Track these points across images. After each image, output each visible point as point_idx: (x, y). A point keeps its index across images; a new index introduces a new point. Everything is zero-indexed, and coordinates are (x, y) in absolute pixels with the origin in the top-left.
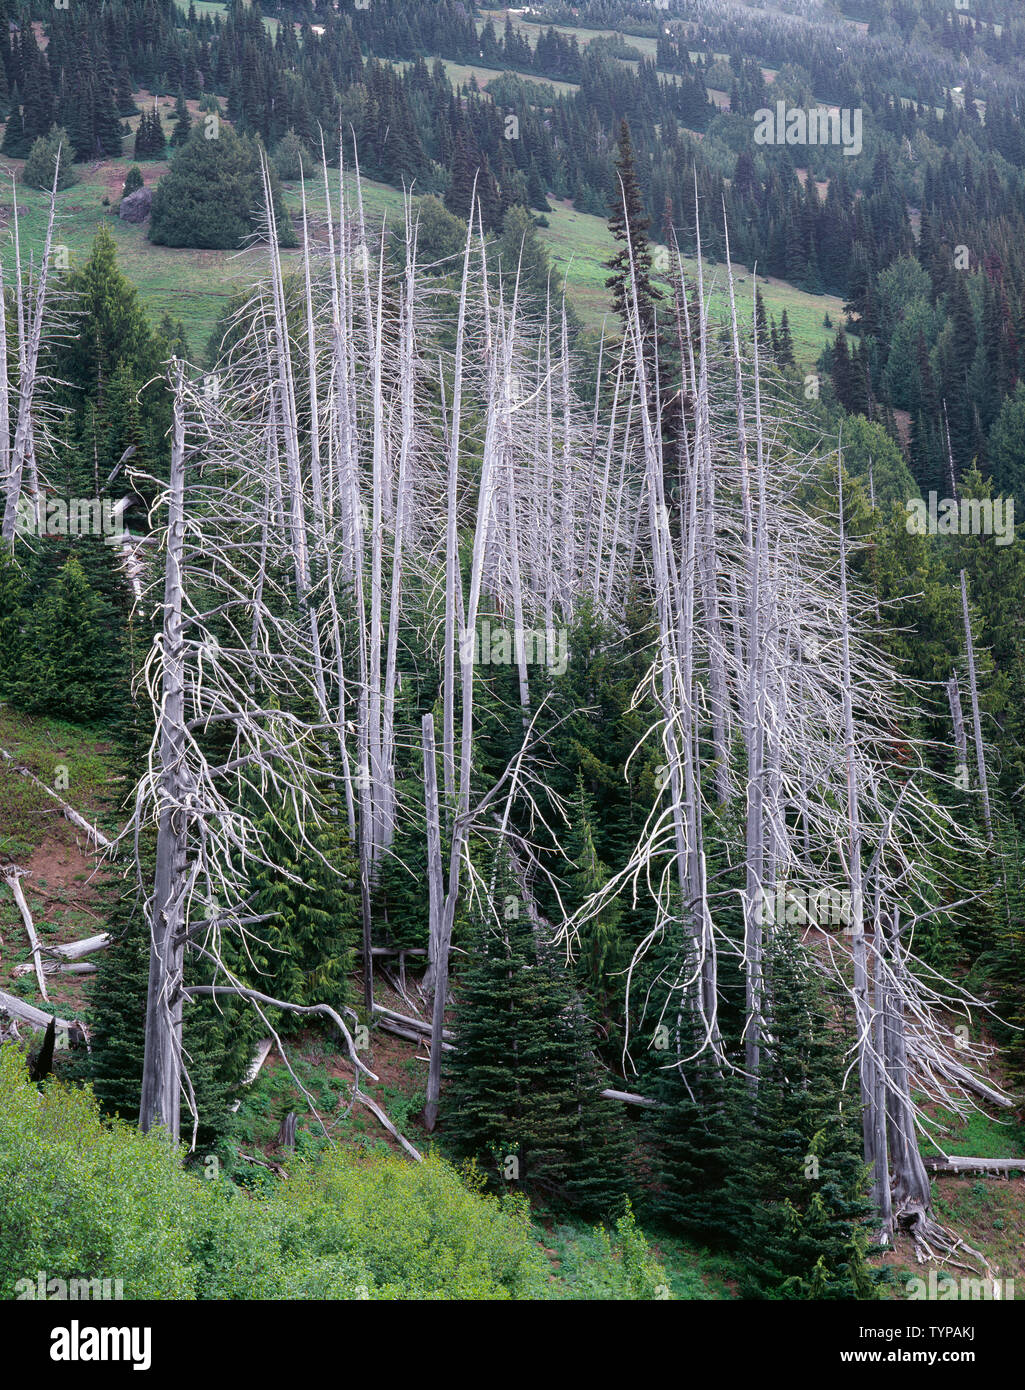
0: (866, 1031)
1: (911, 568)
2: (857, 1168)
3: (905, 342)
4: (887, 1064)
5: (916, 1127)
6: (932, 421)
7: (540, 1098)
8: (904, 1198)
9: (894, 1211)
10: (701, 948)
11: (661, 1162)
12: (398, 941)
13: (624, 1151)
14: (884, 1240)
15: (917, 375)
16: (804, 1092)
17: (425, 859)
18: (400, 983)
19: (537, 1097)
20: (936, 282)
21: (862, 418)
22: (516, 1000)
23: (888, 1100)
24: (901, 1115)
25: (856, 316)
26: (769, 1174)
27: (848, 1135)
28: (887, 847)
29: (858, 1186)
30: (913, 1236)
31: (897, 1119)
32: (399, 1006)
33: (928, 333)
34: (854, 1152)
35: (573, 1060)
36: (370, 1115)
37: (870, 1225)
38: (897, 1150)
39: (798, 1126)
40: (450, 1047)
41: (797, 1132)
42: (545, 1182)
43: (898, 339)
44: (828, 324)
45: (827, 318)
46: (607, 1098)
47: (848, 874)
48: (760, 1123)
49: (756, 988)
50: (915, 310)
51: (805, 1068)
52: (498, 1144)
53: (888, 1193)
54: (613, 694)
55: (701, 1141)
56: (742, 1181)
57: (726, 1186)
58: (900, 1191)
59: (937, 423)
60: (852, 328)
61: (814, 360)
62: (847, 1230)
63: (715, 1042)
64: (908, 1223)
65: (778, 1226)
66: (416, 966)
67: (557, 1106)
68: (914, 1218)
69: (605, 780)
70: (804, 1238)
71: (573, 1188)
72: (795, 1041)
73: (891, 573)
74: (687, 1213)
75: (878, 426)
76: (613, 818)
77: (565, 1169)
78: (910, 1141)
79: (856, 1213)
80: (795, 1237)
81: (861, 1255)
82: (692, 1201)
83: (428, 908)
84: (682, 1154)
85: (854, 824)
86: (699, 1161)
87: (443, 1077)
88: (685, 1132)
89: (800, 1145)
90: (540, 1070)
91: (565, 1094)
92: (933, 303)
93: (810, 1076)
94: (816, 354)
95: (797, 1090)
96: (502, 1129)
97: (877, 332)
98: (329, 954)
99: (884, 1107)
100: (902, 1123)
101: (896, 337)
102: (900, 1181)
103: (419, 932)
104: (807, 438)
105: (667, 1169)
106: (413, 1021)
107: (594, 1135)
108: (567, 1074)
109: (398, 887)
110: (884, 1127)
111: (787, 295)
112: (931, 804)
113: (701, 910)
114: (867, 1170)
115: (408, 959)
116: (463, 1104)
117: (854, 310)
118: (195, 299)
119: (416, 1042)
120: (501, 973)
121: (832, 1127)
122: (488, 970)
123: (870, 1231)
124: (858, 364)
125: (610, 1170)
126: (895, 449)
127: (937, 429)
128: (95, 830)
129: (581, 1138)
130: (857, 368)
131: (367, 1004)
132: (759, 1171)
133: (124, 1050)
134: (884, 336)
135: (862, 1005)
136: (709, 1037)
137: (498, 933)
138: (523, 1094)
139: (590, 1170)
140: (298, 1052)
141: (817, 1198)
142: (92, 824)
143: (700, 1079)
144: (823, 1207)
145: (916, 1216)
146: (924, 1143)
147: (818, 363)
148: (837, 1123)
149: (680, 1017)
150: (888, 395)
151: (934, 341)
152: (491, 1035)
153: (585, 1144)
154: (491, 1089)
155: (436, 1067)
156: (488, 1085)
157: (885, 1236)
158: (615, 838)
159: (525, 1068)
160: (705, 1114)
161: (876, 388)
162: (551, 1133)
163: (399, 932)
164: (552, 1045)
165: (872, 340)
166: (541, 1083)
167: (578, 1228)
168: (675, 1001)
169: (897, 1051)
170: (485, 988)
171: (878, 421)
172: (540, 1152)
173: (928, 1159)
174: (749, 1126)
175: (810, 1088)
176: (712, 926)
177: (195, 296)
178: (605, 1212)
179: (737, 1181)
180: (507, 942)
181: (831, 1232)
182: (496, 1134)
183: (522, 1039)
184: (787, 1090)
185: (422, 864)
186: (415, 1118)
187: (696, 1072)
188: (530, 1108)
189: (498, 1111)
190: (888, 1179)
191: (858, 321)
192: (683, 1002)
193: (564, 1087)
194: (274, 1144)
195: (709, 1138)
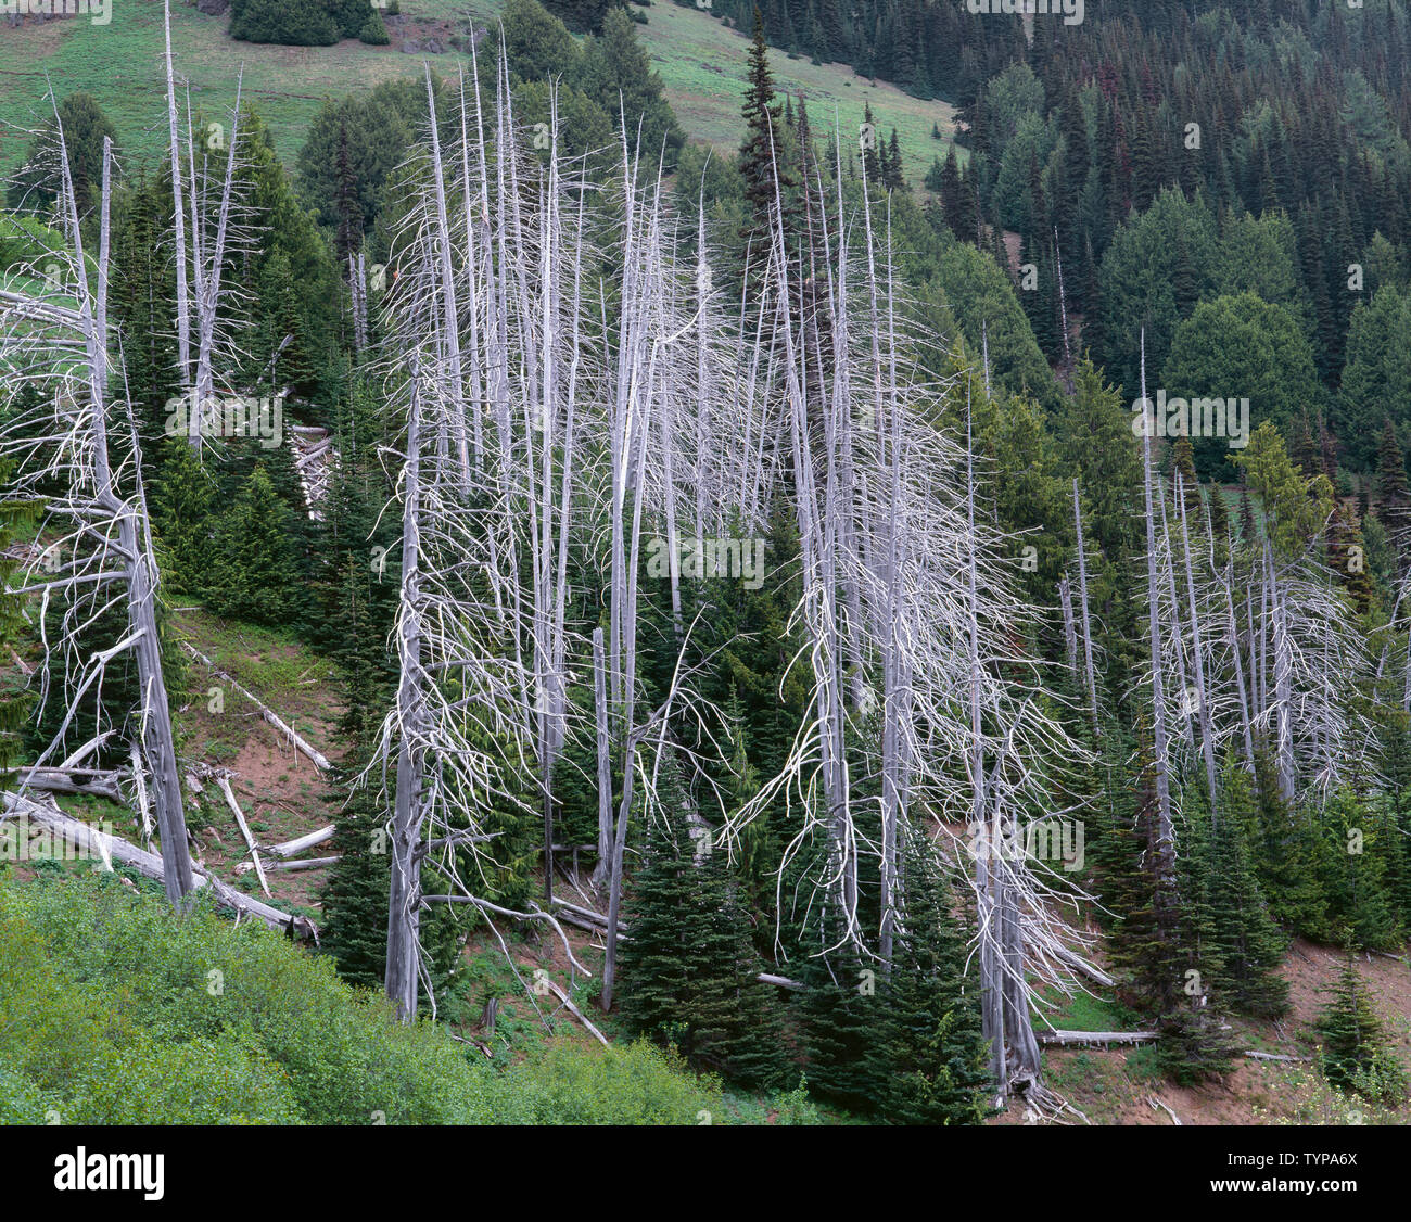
0: (986, 922)
1: (1027, 462)
2: (978, 1044)
3: (1016, 160)
4: (1004, 951)
5: (1029, 1004)
6: (1043, 246)
7: (706, 984)
8: (1018, 1067)
9: (1009, 1079)
10: (843, 848)
11: (808, 1038)
12: (572, 839)
13: (775, 1029)
14: (999, 1103)
15: (1027, 196)
16: (935, 979)
17: (596, 762)
18: (574, 877)
19: (703, 983)
20: (1048, 95)
21: (971, 246)
22: (684, 897)
23: (1004, 981)
24: (1016, 996)
25: (965, 126)
26: (904, 1050)
27: (972, 1015)
28: (1008, 758)
29: (979, 1059)
30: (1025, 1099)
31: (1012, 999)
32: (576, 897)
33: (1041, 151)
34: (975, 1030)
35: (733, 950)
36: (555, 998)
37: (989, 1091)
38: (1012, 1025)
39: (929, 1008)
40: (623, 937)
41: (928, 1013)
42: (710, 1057)
43: (1009, 156)
44: (937, 135)
45: (936, 128)
46: (762, 982)
47: (972, 783)
48: (894, 1005)
49: (891, 885)
50: (1028, 126)
51: (936, 957)
52: (670, 1024)
53: (1003, 1064)
54: (761, 604)
55: (843, 1020)
56: (878, 1055)
57: (865, 1059)
58: (1014, 1061)
59: (1048, 249)
60: (961, 139)
61: (923, 176)
62: (969, 1096)
63: (856, 933)
64: (1021, 1089)
65: (911, 1092)
66: (588, 861)
67: (721, 991)
68: (1027, 1084)
69: (754, 687)
70: (933, 1103)
71: (734, 1062)
72: (928, 934)
73: (1008, 466)
74: (829, 1081)
75: (988, 255)
76: (760, 722)
77: (727, 1046)
78: (1023, 1018)
79: (977, 1081)
80: (925, 1102)
81: (980, 1116)
82: (833, 1072)
83: (598, 808)
84: (827, 1032)
85: (978, 735)
86: (840, 1037)
87: (617, 963)
88: (827, 1012)
89: (931, 1024)
90: (705, 959)
91: (726, 980)
92: (1045, 117)
93: (938, 963)
94: (925, 170)
95: (930, 976)
96: (673, 1012)
97: (987, 148)
98: (515, 853)
99: (1001, 989)
100: (1017, 1002)
101: (1007, 154)
102: (1014, 1052)
103: (591, 830)
104: (916, 266)
105: (813, 1045)
106: (587, 912)
107: (750, 1015)
108: (726, 962)
109: (571, 788)
110: (1001, 1005)
111: (894, 100)
112: (1047, 721)
113: (843, 814)
114: (987, 1045)
115: (581, 855)
116: (637, 989)
117: (963, 120)
118: (281, 102)
119: (590, 931)
120: (671, 873)
121: (958, 1008)
122: (659, 870)
123: (988, 1096)
124: (968, 186)
125: (764, 1046)
126: (1006, 280)
127: (1048, 257)
128: (293, 733)
129: (741, 1018)
130: (966, 191)
131: (548, 896)
132: (895, 1046)
133: (361, 948)
134: (995, 153)
135: (983, 899)
136: (850, 929)
137: (668, 836)
138: (690, 980)
139: (747, 1047)
140: (490, 942)
141: (945, 1071)
142: (290, 727)
143: (842, 965)
144: (951, 1077)
145: (1028, 1082)
146: (1035, 1019)
147: (926, 180)
148: (962, 1006)
149: (824, 910)
150: (998, 218)
151: (1046, 159)
152: (664, 928)
153: (743, 1024)
154: (661, 976)
155: (611, 956)
156: (659, 972)
157: (1000, 1099)
158: (763, 741)
159: (694, 958)
160: (846, 997)
161: (986, 209)
162: (715, 1014)
163: (573, 832)
164: (716, 937)
165: (982, 157)
166: (706, 971)
167: (737, 1096)
168: (819, 896)
169: (1013, 939)
170: (658, 887)
171: (987, 248)
172: (706, 1031)
173: (1039, 1033)
174: (886, 1009)
175: (939, 975)
176: (853, 829)
177: (280, 98)
178: (761, 1081)
179: (874, 1055)
180: (675, 845)
181: (956, 1098)
182: (667, 1015)
183: (689, 932)
184: (919, 976)
185: (593, 768)
186: (594, 1001)
187: (837, 959)
188: (697, 993)
189: (668, 995)
190: (1004, 1051)
191: (968, 132)
192: (827, 897)
193: (725, 973)
194: (478, 1026)
195: (851, 1018)
